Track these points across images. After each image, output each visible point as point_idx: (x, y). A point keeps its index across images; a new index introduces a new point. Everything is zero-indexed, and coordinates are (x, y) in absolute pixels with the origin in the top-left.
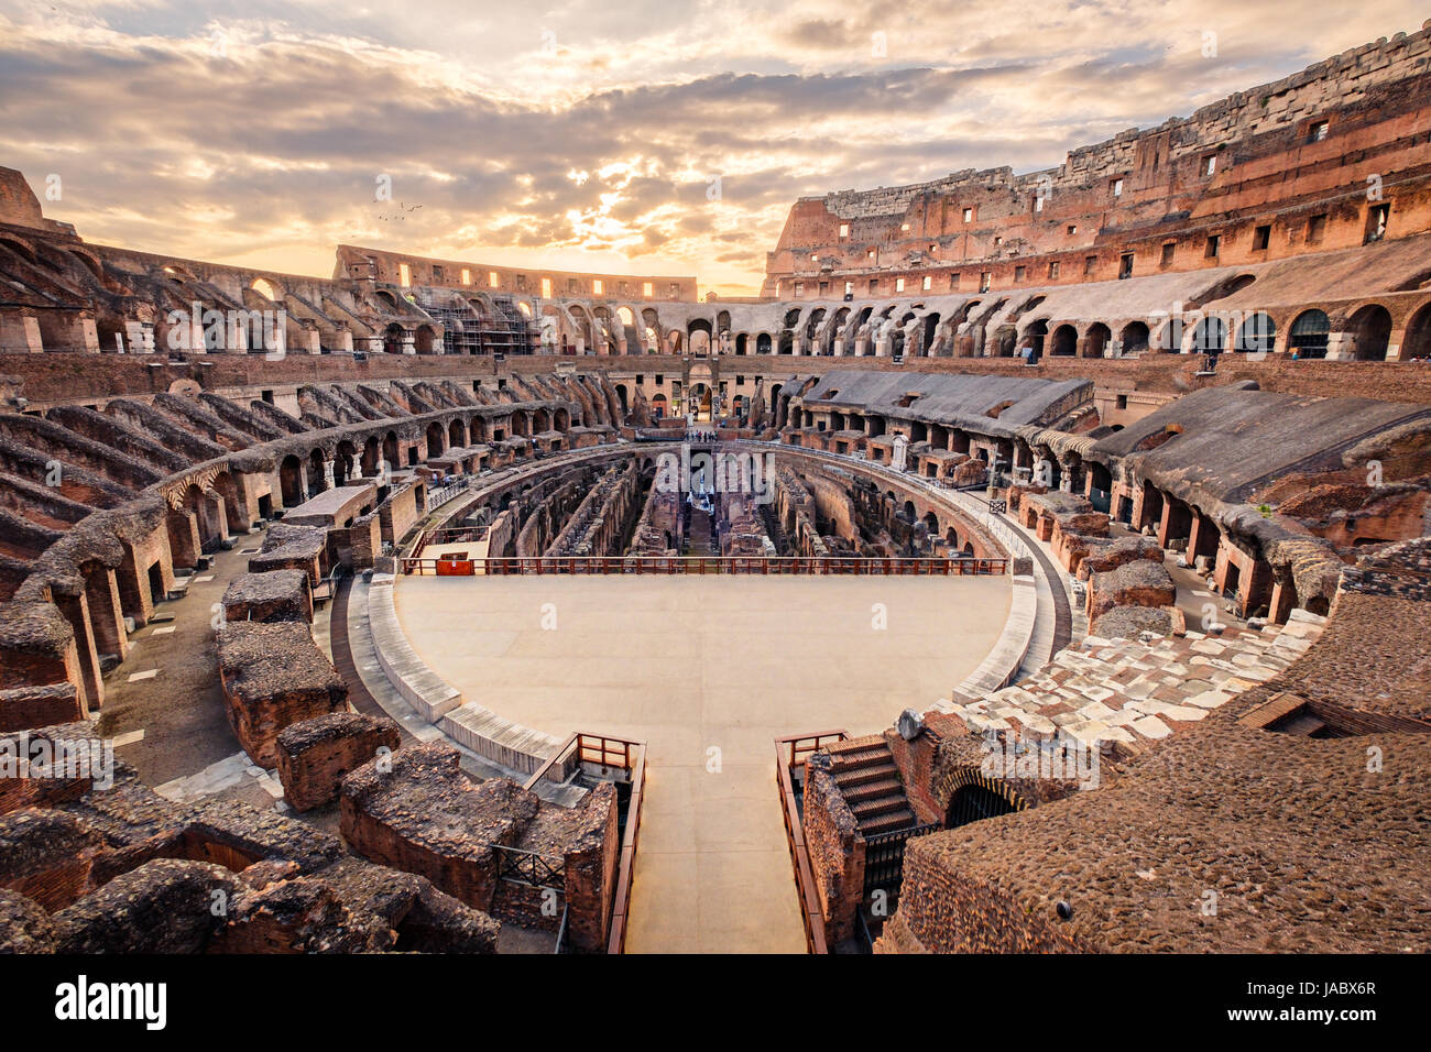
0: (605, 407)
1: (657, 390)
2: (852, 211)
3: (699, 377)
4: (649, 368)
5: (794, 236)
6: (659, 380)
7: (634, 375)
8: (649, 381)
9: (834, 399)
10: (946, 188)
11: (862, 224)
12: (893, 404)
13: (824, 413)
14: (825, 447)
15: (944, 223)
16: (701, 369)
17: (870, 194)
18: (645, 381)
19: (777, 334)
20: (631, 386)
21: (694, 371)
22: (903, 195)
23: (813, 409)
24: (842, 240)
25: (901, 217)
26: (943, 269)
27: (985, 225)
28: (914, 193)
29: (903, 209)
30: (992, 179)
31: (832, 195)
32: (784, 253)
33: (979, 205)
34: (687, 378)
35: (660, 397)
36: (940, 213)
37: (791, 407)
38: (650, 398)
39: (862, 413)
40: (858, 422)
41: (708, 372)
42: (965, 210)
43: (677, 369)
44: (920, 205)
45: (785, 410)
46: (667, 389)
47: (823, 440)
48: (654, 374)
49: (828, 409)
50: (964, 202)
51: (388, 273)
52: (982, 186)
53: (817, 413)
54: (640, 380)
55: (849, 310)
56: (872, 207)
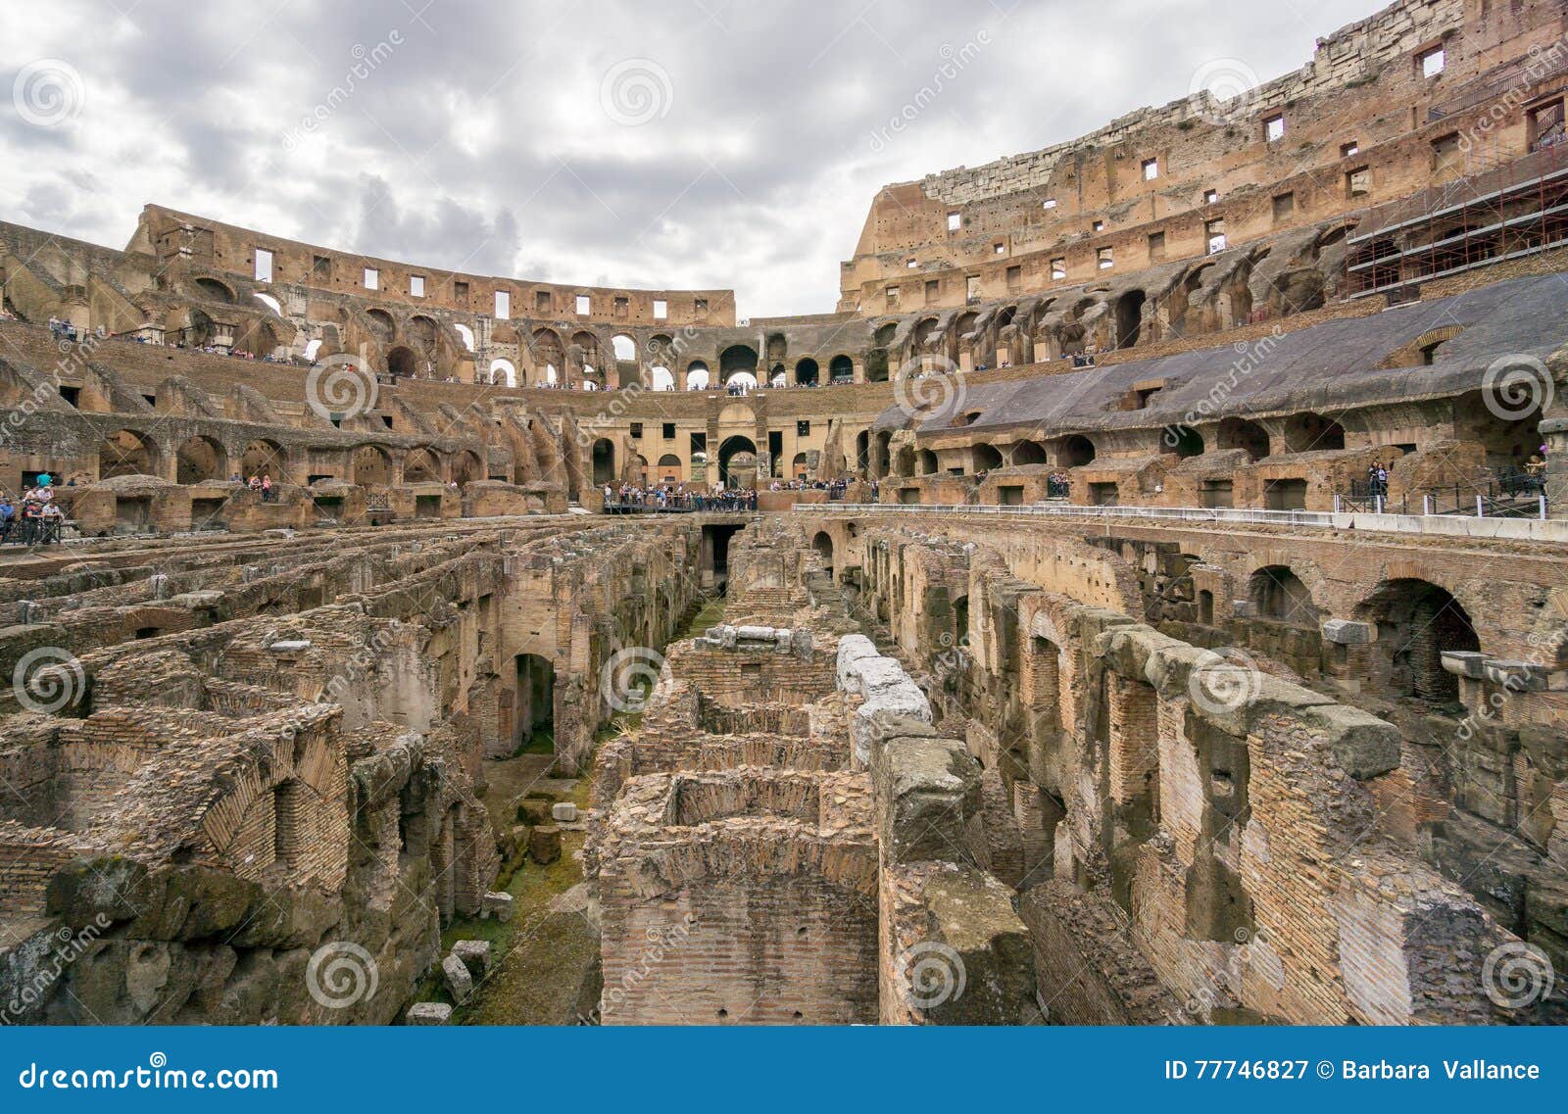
0: (559, 459)
1: (664, 447)
2: (964, 194)
3: (734, 424)
4: (653, 412)
5: (878, 236)
6: (669, 431)
7: (627, 422)
8: (652, 434)
9: (977, 423)
10: (1107, 141)
11: (981, 209)
12: (1107, 408)
13: (958, 451)
14: (974, 498)
15: (1112, 187)
16: (738, 411)
17: (989, 168)
18: (645, 432)
19: (861, 355)
20: (619, 438)
21: (727, 416)
22: (1041, 162)
23: (936, 445)
24: (954, 233)
25: (1042, 190)
26: (1132, 231)
27: (1183, 177)
28: (1057, 157)
29: (1044, 180)
30: (1183, 113)
31: (931, 178)
32: (865, 261)
33: (1168, 151)
34: (713, 426)
35: (669, 460)
36: (1103, 175)
37: (894, 448)
38: (653, 461)
39: (1039, 435)
40: (1031, 452)
41: (749, 416)
42: (1145, 164)
43: (698, 412)
44: (1070, 169)
45: (884, 454)
46: (681, 445)
47: (966, 491)
48: (661, 422)
49: (968, 441)
50: (1142, 153)
51: (232, 257)
52: (1169, 124)
53: (946, 451)
54: (637, 432)
55: (977, 314)
56: (994, 184)
